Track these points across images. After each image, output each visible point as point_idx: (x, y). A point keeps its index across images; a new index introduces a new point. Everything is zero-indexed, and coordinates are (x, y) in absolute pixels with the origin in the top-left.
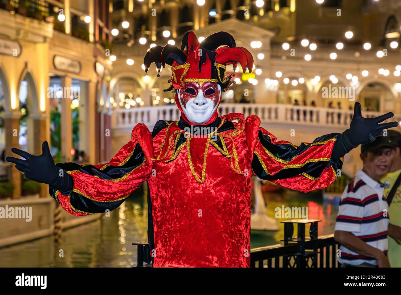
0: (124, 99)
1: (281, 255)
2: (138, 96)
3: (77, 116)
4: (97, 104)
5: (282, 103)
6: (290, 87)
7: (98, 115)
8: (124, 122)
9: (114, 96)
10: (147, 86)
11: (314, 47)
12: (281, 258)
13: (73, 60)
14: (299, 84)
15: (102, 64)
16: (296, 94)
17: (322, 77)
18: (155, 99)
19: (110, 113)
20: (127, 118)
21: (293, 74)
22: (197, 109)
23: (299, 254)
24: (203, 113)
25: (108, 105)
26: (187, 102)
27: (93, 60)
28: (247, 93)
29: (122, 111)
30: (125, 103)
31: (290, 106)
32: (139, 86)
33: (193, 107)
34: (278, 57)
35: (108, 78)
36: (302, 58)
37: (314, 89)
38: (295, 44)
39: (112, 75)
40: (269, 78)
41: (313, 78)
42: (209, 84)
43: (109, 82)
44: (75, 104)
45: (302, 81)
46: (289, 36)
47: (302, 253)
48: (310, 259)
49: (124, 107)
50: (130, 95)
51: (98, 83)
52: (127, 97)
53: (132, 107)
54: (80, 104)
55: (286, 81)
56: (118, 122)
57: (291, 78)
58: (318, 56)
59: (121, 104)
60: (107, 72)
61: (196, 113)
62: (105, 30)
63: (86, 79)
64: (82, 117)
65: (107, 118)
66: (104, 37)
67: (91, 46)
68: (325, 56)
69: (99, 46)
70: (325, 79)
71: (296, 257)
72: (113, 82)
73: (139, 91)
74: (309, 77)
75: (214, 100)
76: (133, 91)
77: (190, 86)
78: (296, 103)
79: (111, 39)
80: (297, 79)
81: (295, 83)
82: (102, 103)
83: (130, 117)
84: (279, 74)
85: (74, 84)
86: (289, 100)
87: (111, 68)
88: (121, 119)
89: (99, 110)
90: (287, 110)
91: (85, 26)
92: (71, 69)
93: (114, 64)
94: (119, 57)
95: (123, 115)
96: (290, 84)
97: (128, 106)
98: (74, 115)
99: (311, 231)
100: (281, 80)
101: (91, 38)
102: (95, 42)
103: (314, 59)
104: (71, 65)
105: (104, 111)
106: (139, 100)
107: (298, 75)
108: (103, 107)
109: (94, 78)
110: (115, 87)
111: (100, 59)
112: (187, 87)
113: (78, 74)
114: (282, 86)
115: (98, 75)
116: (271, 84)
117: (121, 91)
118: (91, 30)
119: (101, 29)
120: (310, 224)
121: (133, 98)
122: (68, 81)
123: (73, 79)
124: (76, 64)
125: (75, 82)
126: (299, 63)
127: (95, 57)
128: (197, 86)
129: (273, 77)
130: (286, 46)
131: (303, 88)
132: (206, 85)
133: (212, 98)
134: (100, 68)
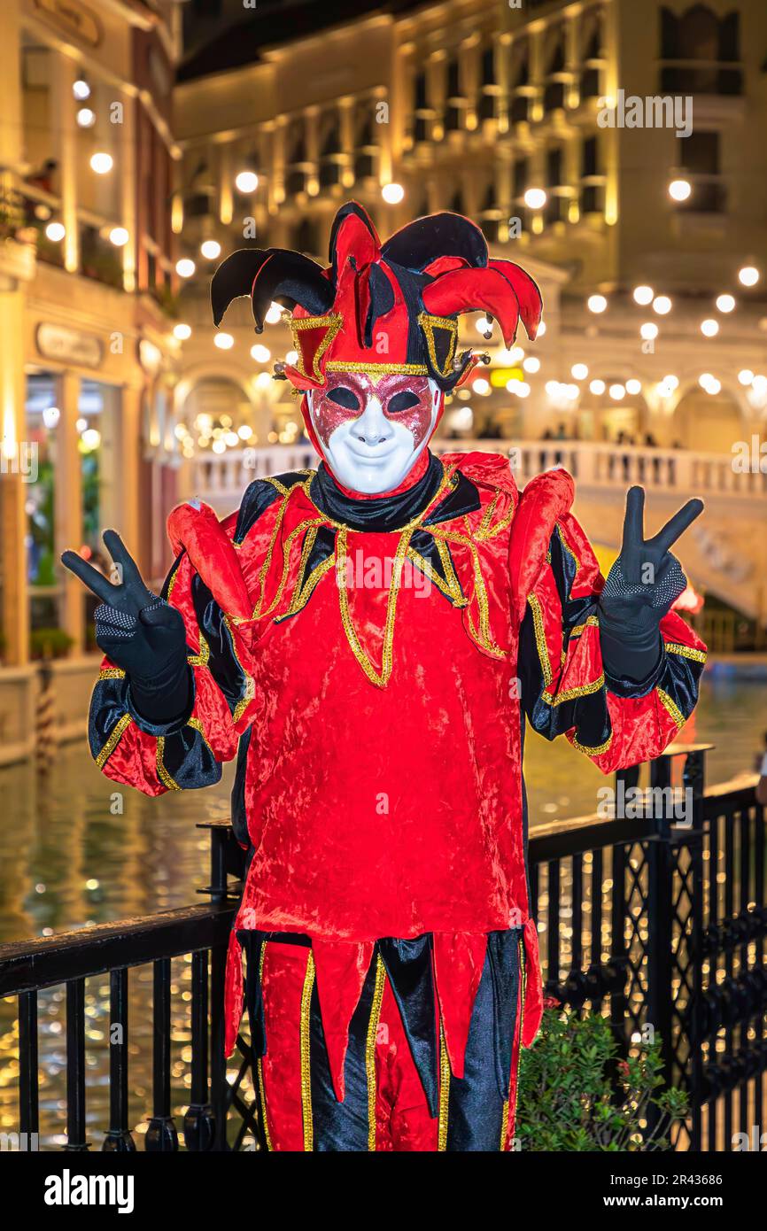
0: (210, 430)
1: (607, 843)
2: (244, 422)
3: (95, 469)
4: (142, 441)
5: (589, 439)
6: (605, 402)
7: (145, 467)
8: (208, 485)
9: (187, 421)
10: (264, 398)
11: (664, 305)
12: (608, 851)
13: (84, 334)
14: (628, 396)
15: (154, 343)
16: (619, 419)
17: (682, 377)
18: (284, 430)
19: (175, 463)
20: (216, 477)
21: (613, 372)
22: (363, 453)
23: (655, 838)
24: (381, 466)
25: (169, 444)
26: (331, 431)
27: (133, 334)
28: (503, 415)
29: (204, 457)
30: (212, 439)
31: (607, 448)
32: (245, 398)
33: (350, 447)
34: (578, 331)
35: (171, 379)
36: (634, 335)
37: (661, 406)
38: (620, 298)
39: (180, 371)
40: (555, 379)
41: (661, 379)
42: (399, 379)
43: (171, 389)
44: (90, 440)
45: (634, 386)
46: (605, 280)
47: (662, 836)
48: (685, 851)
49: (209, 449)
50: (226, 420)
51: (144, 391)
52: (217, 425)
53: (228, 448)
54: (101, 441)
55: (597, 387)
56: (194, 485)
57: (610, 381)
58: (673, 327)
59: (203, 442)
60: (167, 365)
61: (358, 464)
62: (163, 263)
63: (116, 380)
64: (107, 473)
65: (168, 474)
66: (159, 280)
67: (130, 301)
68: (689, 328)
69: (147, 302)
70: (688, 384)
71: (646, 845)
72: (183, 390)
73: (245, 410)
74: (650, 378)
75: (415, 428)
76: (231, 410)
77: (343, 384)
78: (622, 438)
79: (176, 286)
80: (622, 381)
81: (617, 392)
82: (154, 437)
83: (223, 470)
84: (580, 371)
85: (88, 392)
86: (604, 433)
87: (177, 354)
88: (201, 478)
89: (149, 454)
90: (598, 457)
91: (114, 254)
92: (79, 356)
93: (185, 346)
94: (197, 327)
95: (208, 468)
96: (606, 396)
97: (219, 448)
98: (87, 466)
99: (686, 777)
100: (584, 385)
101: (129, 282)
102: (138, 292)
103: (663, 337)
104: (80, 347)
105: (160, 459)
106: (246, 432)
107: (624, 372)
108: (157, 448)
109: (135, 380)
110: (187, 400)
111: (149, 331)
112: (333, 386)
113: (97, 368)
114: (587, 400)
115: (145, 371)
116: (561, 397)
117: (203, 410)
118: (128, 263)
119: (152, 262)
120: (685, 757)
121: (233, 428)
122: (73, 384)
123: (85, 381)
124: (92, 343)
125: (89, 389)
126: (627, 345)
127: (139, 326)
128: (364, 384)
129: (565, 379)
130: (597, 304)
131: (637, 404)
132: (392, 382)
133: (409, 422)
134: (150, 355)
